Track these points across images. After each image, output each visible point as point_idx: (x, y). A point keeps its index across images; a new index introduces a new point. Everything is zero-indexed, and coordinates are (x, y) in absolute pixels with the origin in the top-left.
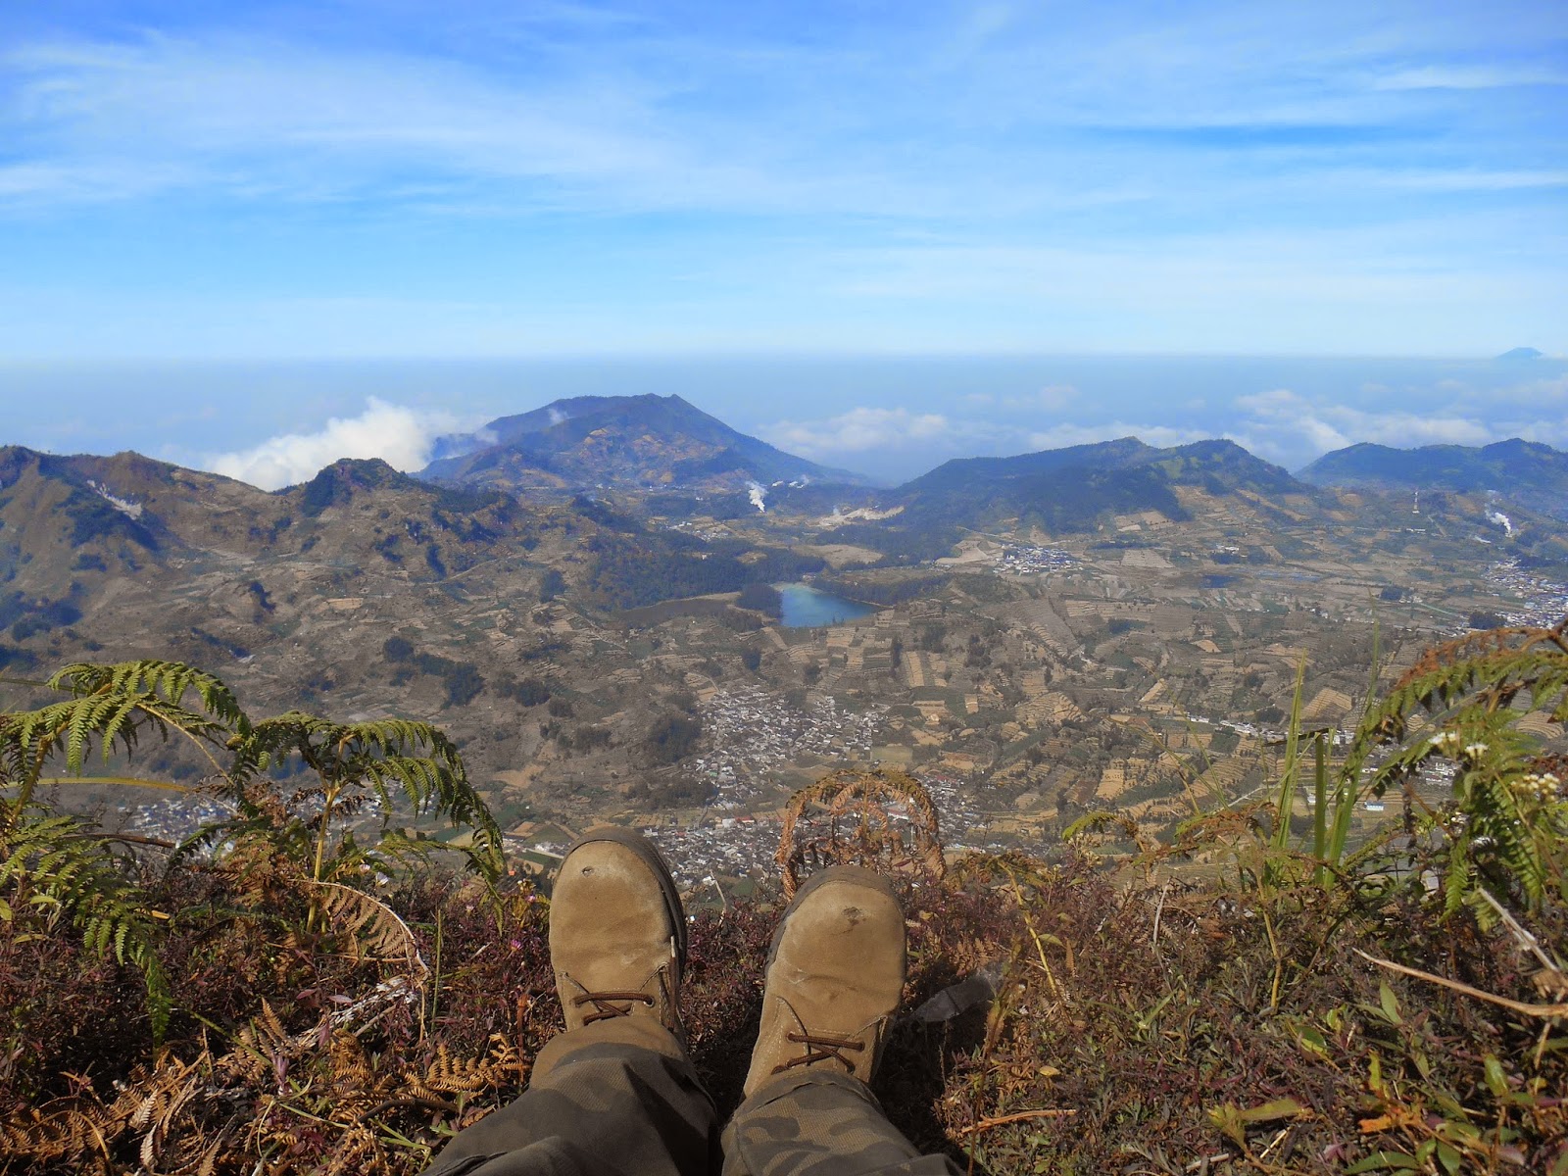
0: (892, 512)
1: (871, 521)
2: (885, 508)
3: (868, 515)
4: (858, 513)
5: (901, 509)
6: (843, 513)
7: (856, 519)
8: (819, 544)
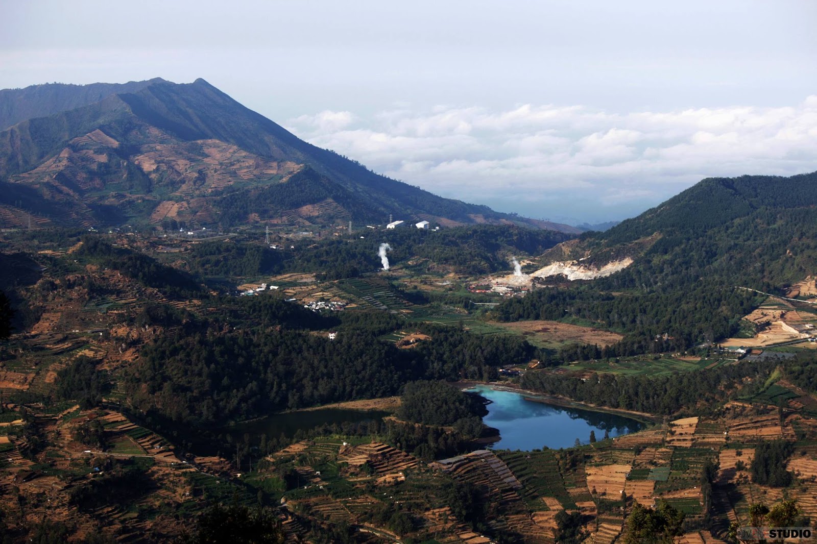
0: (611, 268)
1: (580, 282)
2: (598, 261)
3: (573, 273)
4: (552, 269)
5: (627, 262)
6: (527, 270)
7: (550, 279)
8: (507, 320)
